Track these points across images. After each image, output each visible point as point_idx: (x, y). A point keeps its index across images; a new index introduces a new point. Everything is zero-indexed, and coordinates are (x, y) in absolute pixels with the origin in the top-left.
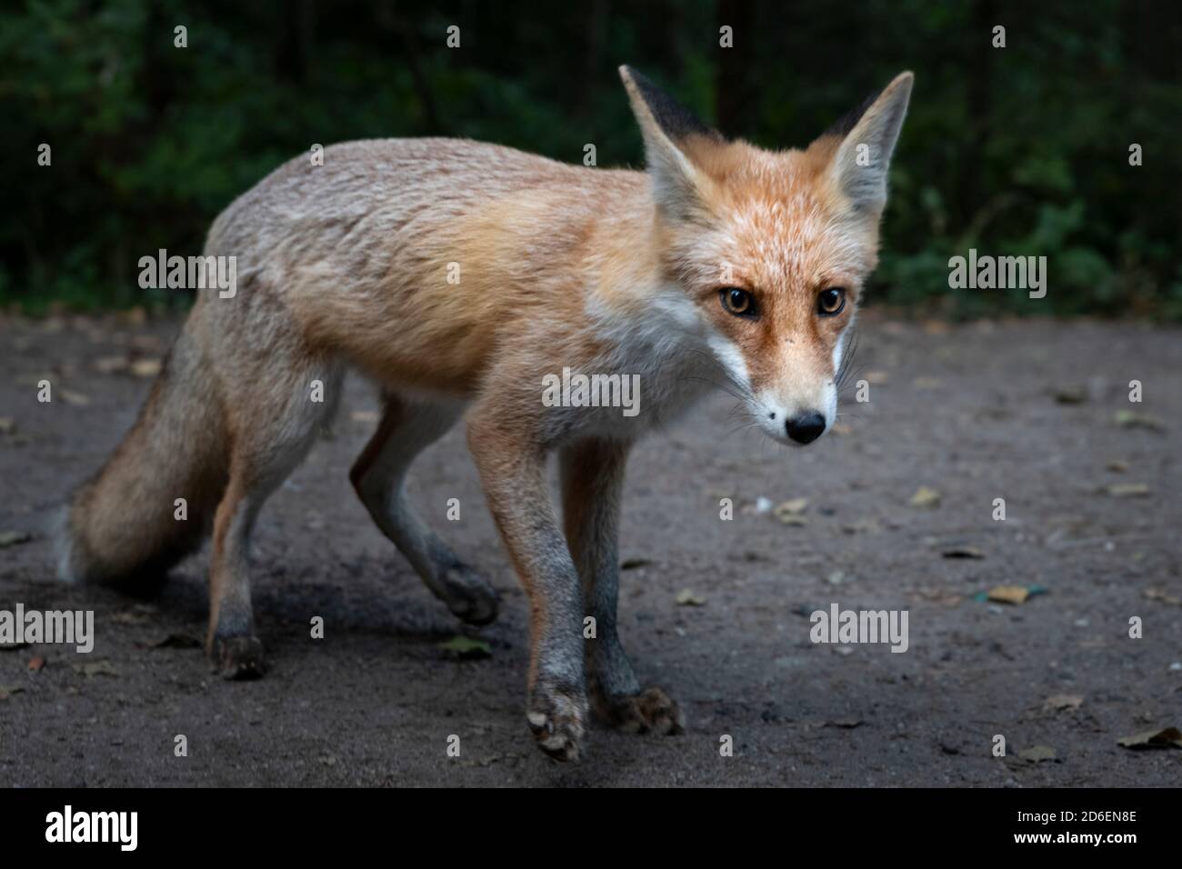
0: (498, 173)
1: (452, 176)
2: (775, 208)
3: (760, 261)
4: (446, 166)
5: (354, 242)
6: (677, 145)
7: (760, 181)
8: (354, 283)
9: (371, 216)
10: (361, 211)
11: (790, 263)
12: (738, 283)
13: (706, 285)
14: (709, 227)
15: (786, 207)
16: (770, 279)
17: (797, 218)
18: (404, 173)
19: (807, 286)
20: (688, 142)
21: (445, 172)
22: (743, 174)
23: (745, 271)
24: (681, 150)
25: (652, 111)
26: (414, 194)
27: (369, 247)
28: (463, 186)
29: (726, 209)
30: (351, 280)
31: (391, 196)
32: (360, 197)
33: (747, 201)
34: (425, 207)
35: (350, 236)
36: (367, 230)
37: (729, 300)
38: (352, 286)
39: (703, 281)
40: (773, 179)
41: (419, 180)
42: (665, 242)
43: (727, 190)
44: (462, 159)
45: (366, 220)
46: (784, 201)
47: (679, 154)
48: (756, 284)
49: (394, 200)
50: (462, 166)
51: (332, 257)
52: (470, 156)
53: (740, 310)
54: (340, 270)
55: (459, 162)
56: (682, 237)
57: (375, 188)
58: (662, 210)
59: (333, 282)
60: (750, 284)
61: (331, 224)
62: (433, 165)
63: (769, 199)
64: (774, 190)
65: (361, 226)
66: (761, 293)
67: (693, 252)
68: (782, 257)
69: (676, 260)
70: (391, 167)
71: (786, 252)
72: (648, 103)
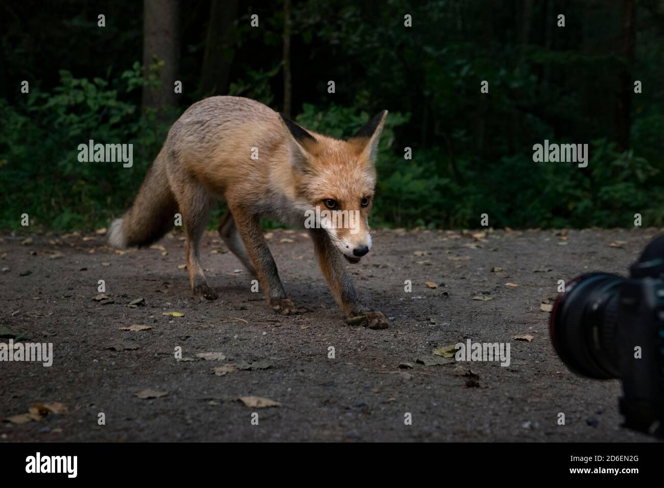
0: (260, 115)
1: (242, 112)
2: (341, 167)
3: (338, 188)
4: (242, 108)
5: (203, 130)
6: (299, 143)
7: (333, 156)
8: (199, 145)
9: (211, 121)
10: (208, 119)
11: (351, 188)
12: (331, 197)
13: (317, 199)
14: (315, 175)
15: (346, 166)
16: (343, 195)
17: (351, 171)
18: (227, 107)
19: (358, 198)
20: (304, 141)
21: (241, 110)
22: (325, 154)
23: (333, 192)
24: (301, 145)
25: (290, 130)
26: (227, 116)
27: (207, 132)
28: (245, 116)
29: (320, 168)
30: (198, 144)
31: (220, 115)
32: (210, 114)
33: (328, 164)
34: (229, 121)
35: (202, 128)
36: (208, 126)
37: (327, 203)
38: (198, 146)
39: (316, 197)
40: (338, 155)
41: (231, 111)
42: (297, 182)
43: (319, 161)
44: (249, 107)
45: (209, 122)
46: (344, 163)
47: (300, 146)
48: (338, 198)
49: (221, 116)
50: (247, 109)
51: (195, 135)
52: (252, 106)
53: (332, 207)
54: (196, 140)
55: (247, 108)
56: (305, 179)
57: (216, 111)
58: (294, 168)
59: (193, 144)
60: (336, 198)
61: (198, 122)
62: (237, 107)
63: (337, 163)
64: (339, 160)
65: (207, 124)
66: (340, 201)
67: (310, 186)
68: (347, 186)
69: (303, 188)
70: (223, 105)
71: (348, 184)
72: (288, 127)
